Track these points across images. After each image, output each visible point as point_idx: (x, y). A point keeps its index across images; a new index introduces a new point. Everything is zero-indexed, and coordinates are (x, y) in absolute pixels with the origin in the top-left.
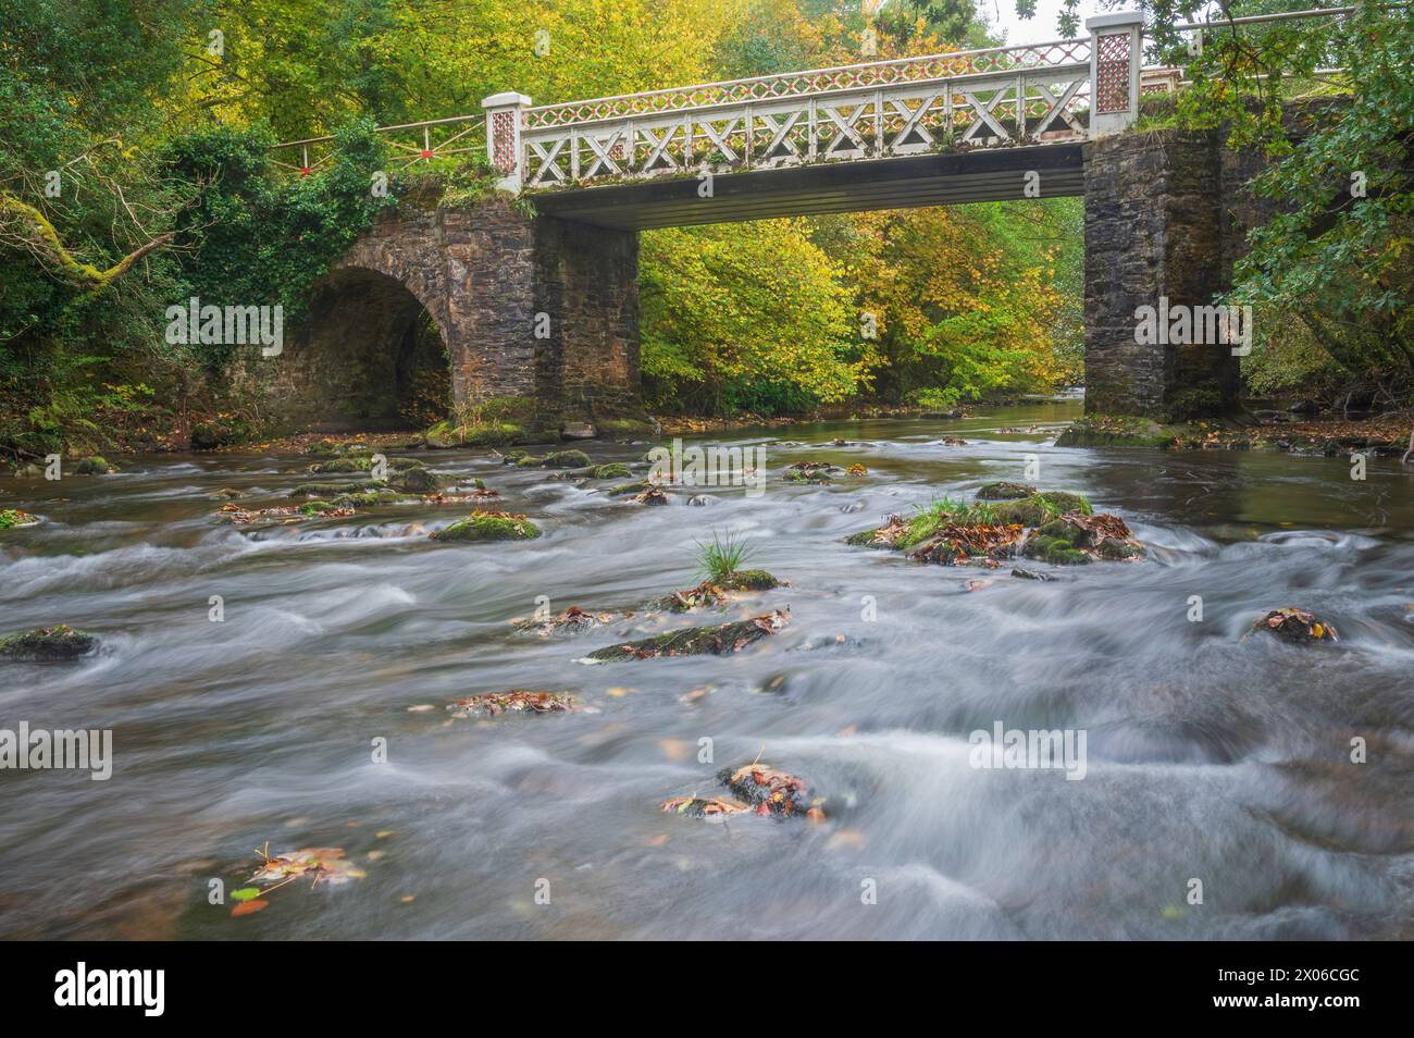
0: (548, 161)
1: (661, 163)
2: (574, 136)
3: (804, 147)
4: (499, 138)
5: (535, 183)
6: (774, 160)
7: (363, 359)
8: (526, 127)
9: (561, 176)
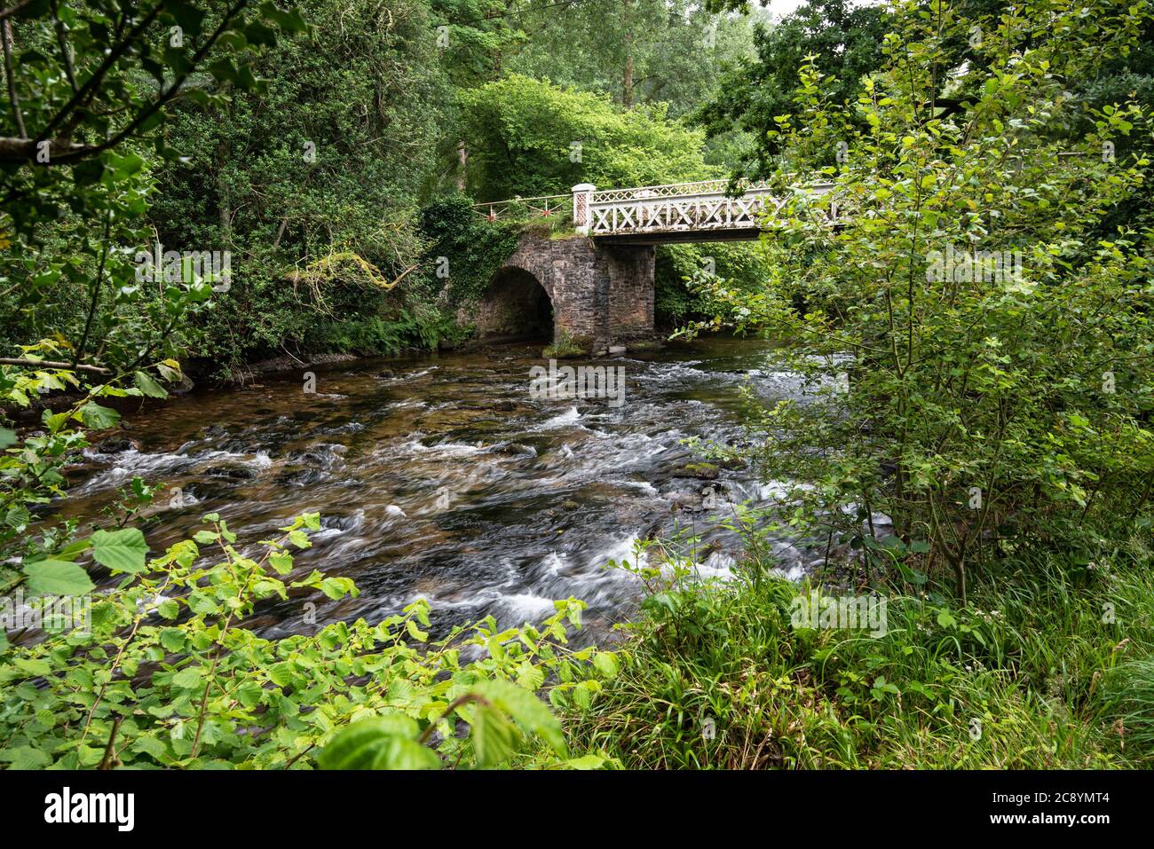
0: (602, 219)
1: (655, 223)
2: (615, 207)
3: (724, 218)
4: (579, 207)
5: (596, 230)
6: (710, 225)
7: (520, 305)
8: (592, 202)
9: (608, 227)
